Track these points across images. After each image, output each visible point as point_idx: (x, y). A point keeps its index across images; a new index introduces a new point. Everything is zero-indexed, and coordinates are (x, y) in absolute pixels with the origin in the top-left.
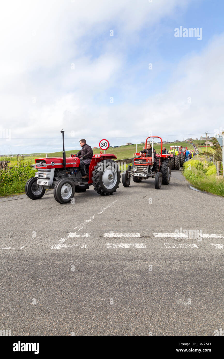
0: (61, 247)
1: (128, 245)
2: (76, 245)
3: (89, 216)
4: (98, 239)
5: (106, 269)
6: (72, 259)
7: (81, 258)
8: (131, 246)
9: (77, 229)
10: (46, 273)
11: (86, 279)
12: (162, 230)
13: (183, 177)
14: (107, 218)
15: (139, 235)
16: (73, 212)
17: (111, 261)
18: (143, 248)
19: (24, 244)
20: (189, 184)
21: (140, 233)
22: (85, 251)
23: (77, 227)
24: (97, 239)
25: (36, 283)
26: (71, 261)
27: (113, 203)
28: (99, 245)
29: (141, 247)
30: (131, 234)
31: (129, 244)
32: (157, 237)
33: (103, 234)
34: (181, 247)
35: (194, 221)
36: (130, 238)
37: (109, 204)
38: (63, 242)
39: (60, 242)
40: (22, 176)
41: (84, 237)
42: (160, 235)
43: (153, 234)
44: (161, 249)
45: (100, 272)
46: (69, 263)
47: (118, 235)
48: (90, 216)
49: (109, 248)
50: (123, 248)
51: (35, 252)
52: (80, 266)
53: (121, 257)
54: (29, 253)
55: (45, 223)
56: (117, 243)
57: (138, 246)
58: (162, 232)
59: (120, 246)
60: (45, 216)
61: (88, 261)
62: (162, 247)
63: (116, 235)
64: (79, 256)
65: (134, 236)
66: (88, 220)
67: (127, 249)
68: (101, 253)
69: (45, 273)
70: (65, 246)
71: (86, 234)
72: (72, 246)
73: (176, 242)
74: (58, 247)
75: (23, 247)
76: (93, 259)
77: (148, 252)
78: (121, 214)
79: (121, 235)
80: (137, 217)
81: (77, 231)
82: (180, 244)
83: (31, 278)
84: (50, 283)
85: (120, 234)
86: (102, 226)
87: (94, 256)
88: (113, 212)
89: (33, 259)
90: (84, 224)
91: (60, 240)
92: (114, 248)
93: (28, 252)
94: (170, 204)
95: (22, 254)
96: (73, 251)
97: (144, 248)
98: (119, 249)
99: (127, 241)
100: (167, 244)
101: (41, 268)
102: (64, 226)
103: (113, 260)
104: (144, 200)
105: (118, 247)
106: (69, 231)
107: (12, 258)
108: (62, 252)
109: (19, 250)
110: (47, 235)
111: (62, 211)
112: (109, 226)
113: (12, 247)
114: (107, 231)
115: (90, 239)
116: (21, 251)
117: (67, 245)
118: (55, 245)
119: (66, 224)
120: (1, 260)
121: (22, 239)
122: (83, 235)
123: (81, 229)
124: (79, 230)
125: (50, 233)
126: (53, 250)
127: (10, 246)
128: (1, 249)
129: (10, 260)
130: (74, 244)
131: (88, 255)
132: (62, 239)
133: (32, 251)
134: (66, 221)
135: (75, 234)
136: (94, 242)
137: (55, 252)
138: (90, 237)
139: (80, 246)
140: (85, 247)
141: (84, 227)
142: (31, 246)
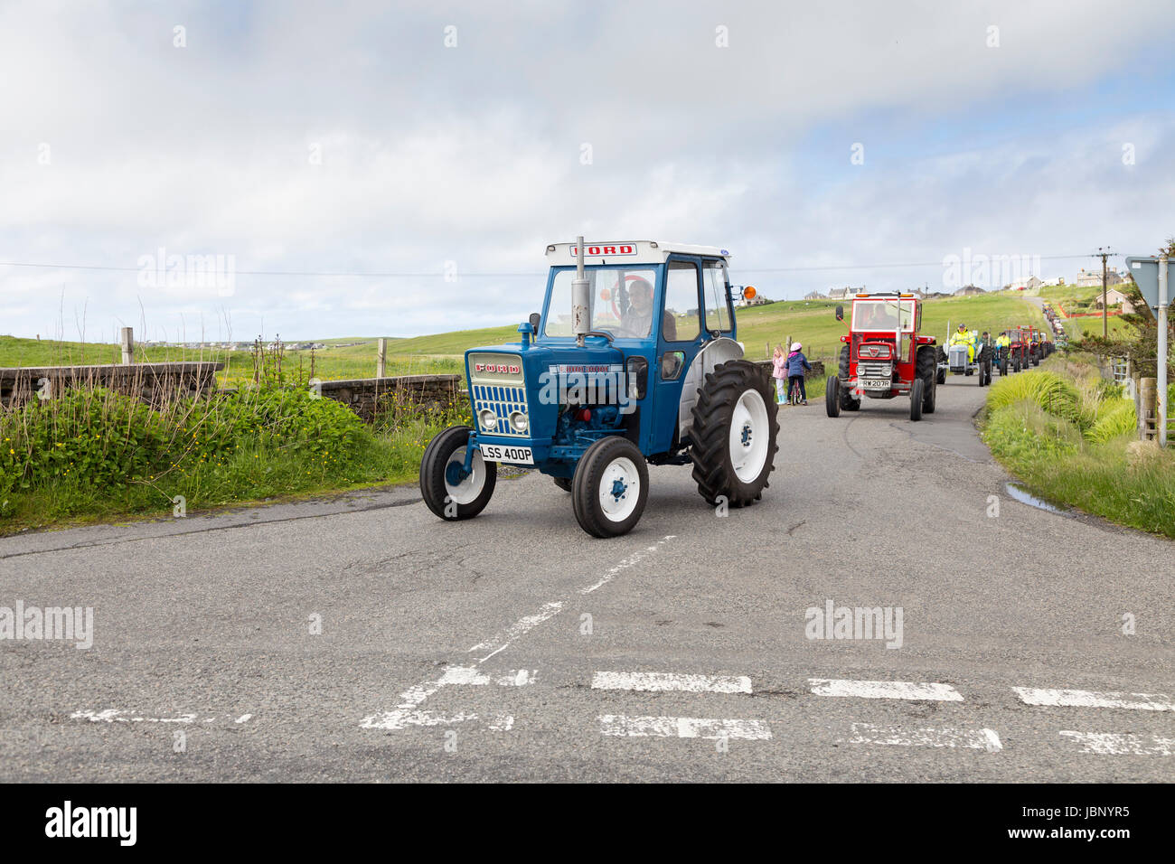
0: (403, 721)
1: (692, 725)
2: (469, 718)
3: (540, 598)
4: (565, 694)
6: (447, 773)
7: (482, 771)
8: (705, 731)
9: (481, 653)
12: (853, 666)
13: (982, 447)
14: (615, 612)
15: (745, 685)
16: (474, 582)
18: (756, 738)
19: (251, 707)
20: (1006, 476)
21: (752, 676)
22: (505, 741)
23: (481, 645)
24: (562, 697)
27: (653, 549)
28: (569, 718)
29: (749, 736)
30: (713, 678)
31: (696, 721)
32: (824, 695)
33: (590, 676)
34: (925, 739)
35: (1001, 636)
36: (706, 694)
37: (632, 553)
38: (418, 702)
39: (405, 701)
40: (271, 427)
41: (509, 686)
42: (839, 688)
43: (808, 685)
44: (836, 746)
47: (654, 684)
48: (546, 599)
49: (607, 733)
50: (670, 737)
51: (294, 737)
53: (657, 772)
54: (267, 743)
55: (351, 621)
56: (648, 715)
57: (735, 729)
58: (851, 675)
59: (656, 729)
60: (352, 594)
62: (842, 736)
63: (646, 682)
65: (724, 687)
66: (536, 614)
67: (688, 742)
68: (574, 753)
70: (423, 719)
71: (517, 673)
72: (453, 720)
73: (905, 718)
74: (392, 721)
75: (246, 717)
77: (777, 758)
78: (682, 595)
79: (669, 683)
80: (750, 610)
81: (482, 660)
82: (922, 730)
85: (664, 678)
86: (588, 641)
87: (539, 765)
88: (648, 587)
89: (280, 767)
90: (513, 632)
91: (404, 695)
92: (632, 734)
93: (265, 736)
94: (904, 561)
95: (240, 743)
97: (759, 739)
98: (649, 742)
99: (689, 707)
100: (866, 725)
102: (426, 636)
104: (792, 542)
105: (647, 730)
106: (449, 657)
107: (198, 758)
108: (408, 742)
109: (229, 730)
110: (354, 673)
111: (430, 578)
112: (619, 645)
113: (203, 716)
114: (607, 666)
115: (530, 695)
116: (235, 732)
117: (430, 716)
118: (382, 713)
119: (437, 628)
120: (152, 766)
121: (249, 683)
122: (502, 675)
123: (501, 650)
124: (490, 656)
125: (367, 664)
126: (370, 734)
127: (194, 708)
128: (157, 720)
129: (189, 767)
130: (462, 714)
131: (516, 759)
132: (414, 690)
133: (282, 735)
134: (440, 618)
135: (472, 670)
136: (546, 707)
137: (376, 743)
138: (534, 685)
139: (486, 721)
140: (508, 728)
141: (512, 644)
142: (280, 715)
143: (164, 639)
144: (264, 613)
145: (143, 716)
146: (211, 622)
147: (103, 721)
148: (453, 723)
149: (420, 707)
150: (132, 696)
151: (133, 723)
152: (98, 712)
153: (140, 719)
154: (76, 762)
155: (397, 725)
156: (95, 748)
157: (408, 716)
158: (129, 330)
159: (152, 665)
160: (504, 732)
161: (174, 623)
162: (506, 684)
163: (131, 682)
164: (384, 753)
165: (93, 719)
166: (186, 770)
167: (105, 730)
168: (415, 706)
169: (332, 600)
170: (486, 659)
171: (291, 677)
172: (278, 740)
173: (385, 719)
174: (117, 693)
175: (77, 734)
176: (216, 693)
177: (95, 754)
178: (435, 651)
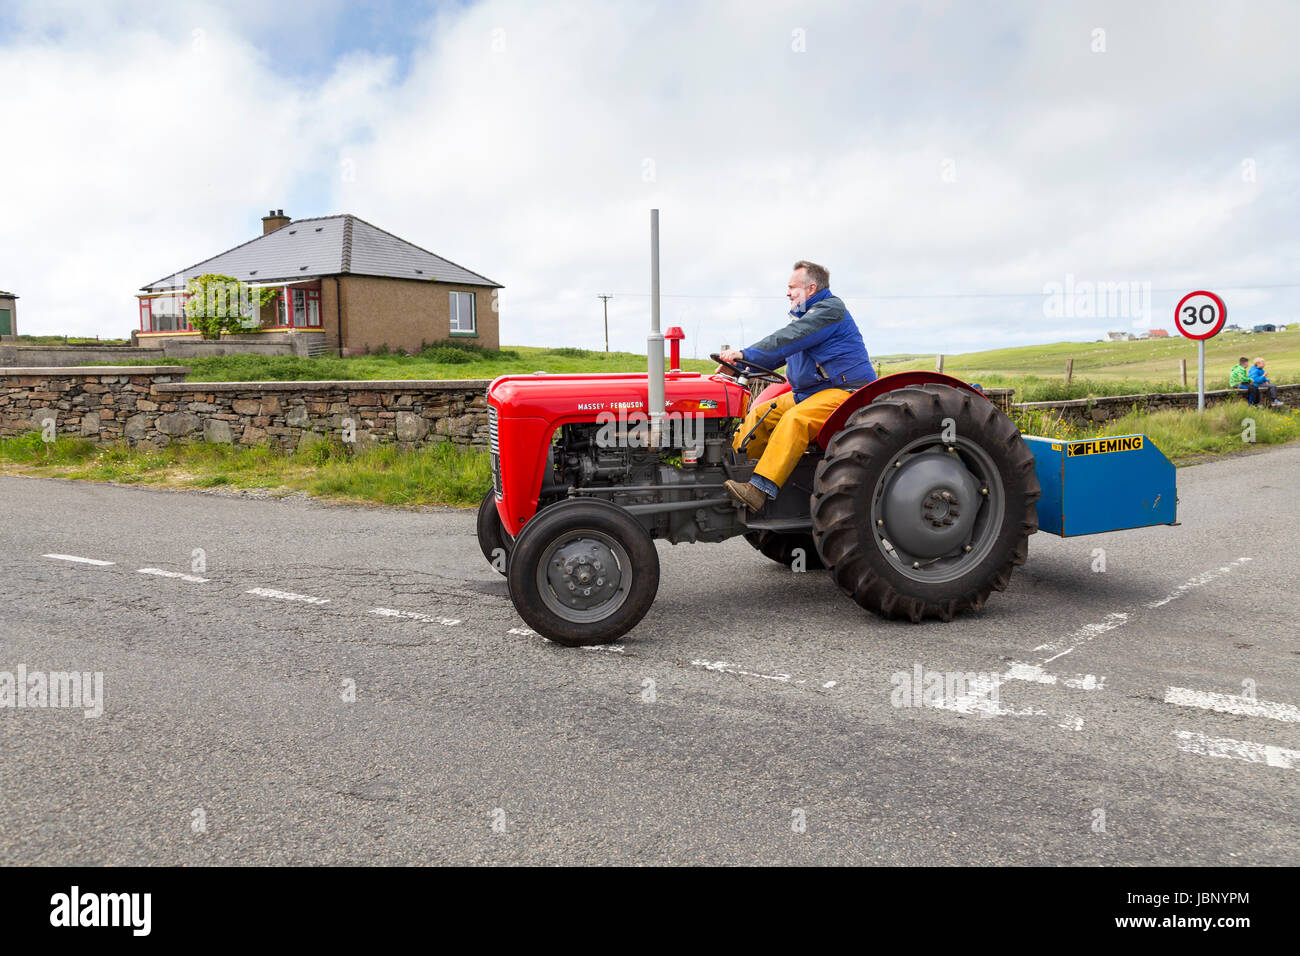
0: (973, 707)
1: (1284, 755)
2: (1038, 713)
3: (1104, 608)
4: (1136, 704)
5: (1163, 830)
6: (1019, 762)
7: (1054, 765)
9: (1046, 654)
10: (911, 790)
11: (1069, 845)
14: (1186, 629)
17: (1193, 802)
19: (835, 675)
22: (1076, 741)
23: (1045, 646)
25: (872, 815)
26: (1010, 768)
28: (1142, 728)
31: (1288, 752)
33: (1163, 689)
37: (1203, 572)
41: (1076, 689)
45: (1135, 833)
46: (1004, 773)
47: (1236, 706)
48: (1109, 609)
49: (1185, 749)
50: (1259, 764)
51: (874, 707)
52: (1048, 793)
53: (1244, 797)
54: (851, 708)
56: (1231, 737)
59: (1241, 753)
61: (1083, 783)
63: (1225, 703)
64: (1047, 755)
66: (1100, 623)
67: (1279, 772)
68: (1149, 763)
69: (907, 788)
71: (1084, 678)
72: (1022, 713)
74: (962, 705)
75: (832, 684)
76: (1106, 778)
79: (1253, 708)
81: (1047, 661)
83: (853, 793)
84: (925, 826)
85: (1246, 702)
86: (1160, 656)
87: (1112, 768)
88: (1222, 607)
89: (864, 732)
90: (1077, 637)
92: (1212, 754)
93: (849, 702)
95: (828, 705)
96: (1024, 732)
98: (1233, 764)
99: (1278, 736)
101: (893, 766)
102: (991, 632)
103: (1201, 802)
105: (1229, 753)
106: (1014, 654)
107: (794, 713)
108: (979, 727)
109: (818, 692)
110: (925, 658)
112: (1193, 663)
113: (796, 677)
114: (1181, 682)
115: (1100, 701)
116: (823, 694)
117: (999, 707)
119: (1001, 625)
120: (757, 714)
121: (833, 654)
122: (1070, 678)
123: (1066, 653)
124: (1055, 657)
125: (935, 651)
126: (943, 714)
127: (788, 669)
128: (759, 676)
129: (787, 718)
130: (1030, 708)
131: (1089, 759)
133: (864, 704)
134: (1003, 617)
135: (1038, 669)
136: (1117, 714)
137: (949, 723)
138: (1103, 691)
139: (1055, 718)
140: (1078, 728)
141: (1077, 648)
142: (860, 685)
143: (759, 608)
145: (748, 671)
146: (797, 598)
147: (716, 670)
148: (1021, 716)
150: (738, 653)
151: (740, 675)
152: (712, 662)
153: (746, 673)
154: (699, 701)
155: (968, 710)
156: (712, 692)
157: (977, 703)
159: (751, 629)
160: (1074, 731)
161: (766, 595)
162: (1073, 687)
163: (736, 641)
164: (957, 734)
165: (709, 668)
166: (785, 721)
167: (719, 679)
170: (1051, 660)
171: (868, 654)
172: (861, 707)
174: (725, 648)
175: (698, 678)
176: (805, 659)
177: (711, 697)
178: (999, 646)
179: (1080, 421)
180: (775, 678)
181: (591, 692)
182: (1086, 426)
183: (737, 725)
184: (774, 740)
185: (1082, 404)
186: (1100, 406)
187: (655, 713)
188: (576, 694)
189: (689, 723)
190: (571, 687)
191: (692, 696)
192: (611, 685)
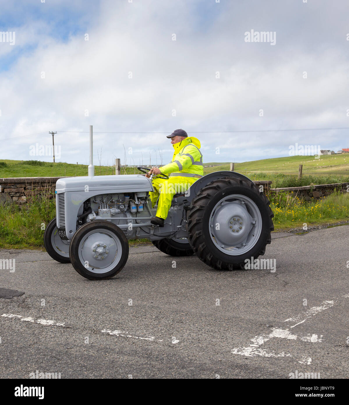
2: (287, 355)
3: (321, 298)
9: (291, 323)
16: (284, 286)
19: (179, 337)
22: (307, 370)
23: (290, 319)
24: (337, 351)
28: (343, 363)
38: (260, 344)
39: (253, 343)
48: (325, 298)
51: (200, 353)
54: (187, 355)
60: (222, 288)
66: (319, 306)
70: (263, 353)
71: (311, 336)
72: (279, 356)
74: (247, 352)
75: (177, 341)
81: (292, 327)
89: (195, 367)
90: (307, 314)
91: (252, 340)
93: (186, 351)
95: (175, 353)
96: (280, 366)
102: (261, 312)
106: (274, 324)
107: (157, 358)
108: (256, 364)
109: (170, 346)
110: (227, 326)
111: (261, 283)
113: (158, 338)
115: (320, 348)
116: (173, 347)
117: (267, 352)
118: (242, 348)
119: (267, 308)
120: (137, 358)
121: (177, 325)
122: (304, 336)
123: (302, 322)
124: (296, 325)
125: (232, 322)
126: (236, 357)
127: (153, 334)
128: (138, 338)
129: (153, 361)
130: (283, 353)
132: (257, 338)
133: (194, 352)
134: (268, 303)
135: (287, 331)
136: (329, 355)
137: (240, 362)
138: (322, 343)
139: (297, 358)
140: (309, 363)
141: (307, 320)
142: (192, 342)
143: (138, 301)
144: (181, 293)
145: (131, 335)
146: (158, 295)
147: (114, 335)
148: (279, 357)
149: (261, 346)
150: (126, 325)
151: (128, 337)
152: (113, 331)
153: (130, 336)
154: (105, 352)
155: (250, 354)
156: (112, 347)
157: (255, 351)
158: (119, 160)
159: (133, 312)
160: (306, 365)
161: (141, 293)
162: (306, 341)
163: (125, 319)
164: (245, 367)
165: (111, 334)
167: (116, 340)
168: (258, 346)
169: (213, 289)
170: (294, 326)
171: (196, 325)
172: (193, 354)
173: (244, 351)
174: (119, 323)
175: (105, 339)
176: (163, 328)
177: (113, 350)
178: (266, 319)
179: (307, 198)
180: (146, 339)
181: (47, 348)
182: (310, 200)
183: (126, 365)
184: (146, 373)
185: (308, 189)
186: (317, 190)
187: (82, 359)
188: (38, 349)
189: (100, 364)
190: (36, 346)
191: (102, 349)
192: (58, 344)
